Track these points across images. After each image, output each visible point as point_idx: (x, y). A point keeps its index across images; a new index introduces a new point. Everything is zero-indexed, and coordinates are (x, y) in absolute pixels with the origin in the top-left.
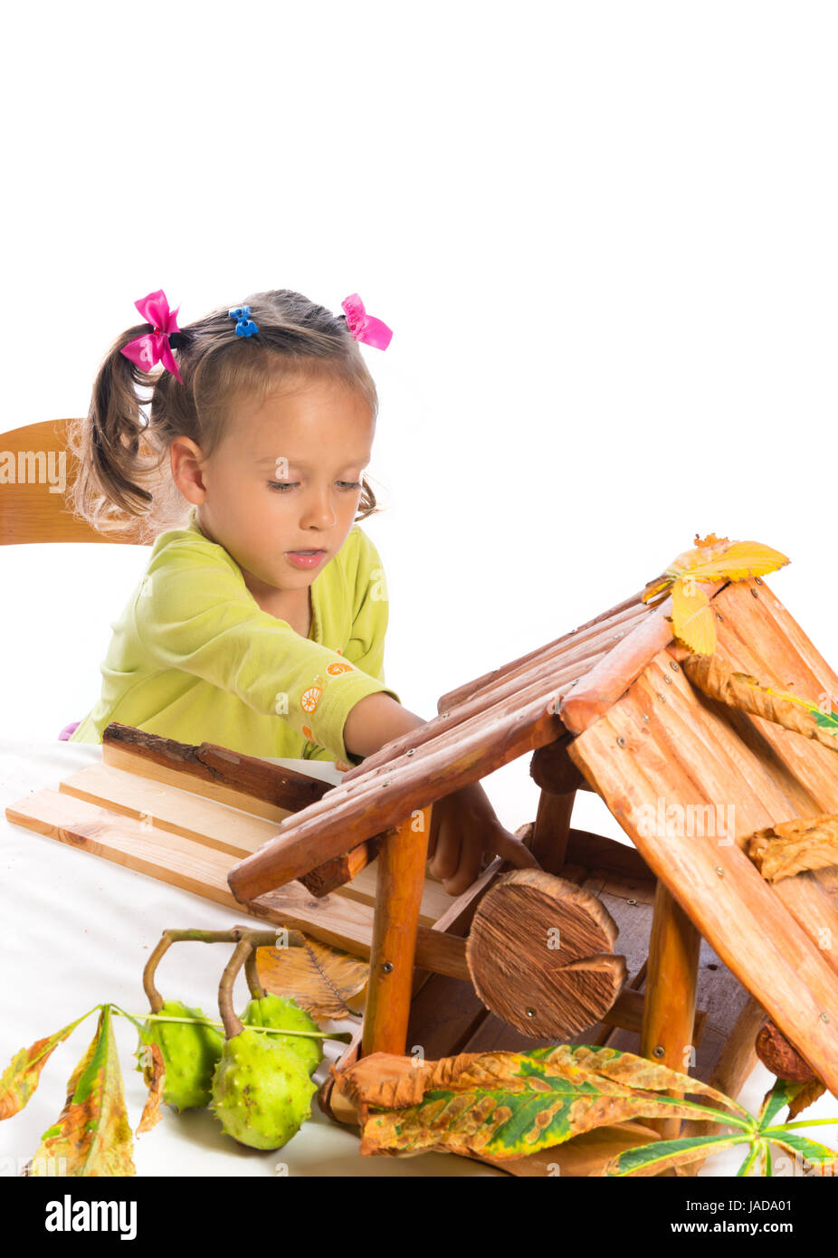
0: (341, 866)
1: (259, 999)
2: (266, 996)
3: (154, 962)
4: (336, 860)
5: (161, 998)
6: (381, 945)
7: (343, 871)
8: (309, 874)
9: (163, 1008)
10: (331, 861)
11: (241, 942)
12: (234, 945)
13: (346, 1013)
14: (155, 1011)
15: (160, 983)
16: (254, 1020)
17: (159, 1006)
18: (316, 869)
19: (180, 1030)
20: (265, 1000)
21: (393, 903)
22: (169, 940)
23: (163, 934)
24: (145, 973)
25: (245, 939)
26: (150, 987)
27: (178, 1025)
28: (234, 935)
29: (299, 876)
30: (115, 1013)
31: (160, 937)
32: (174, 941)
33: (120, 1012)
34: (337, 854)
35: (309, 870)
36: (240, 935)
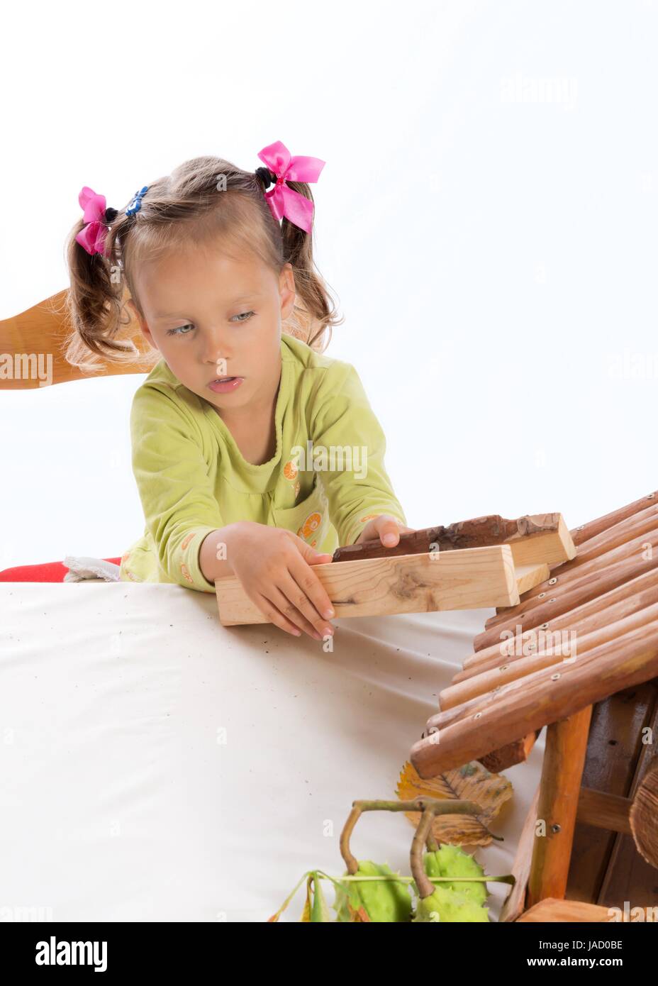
0: (518, 749)
1: (435, 852)
2: (440, 848)
3: (348, 832)
4: (513, 745)
5: (356, 862)
6: (550, 811)
7: (520, 754)
8: (487, 756)
9: (358, 870)
10: (509, 746)
11: (425, 812)
12: (419, 814)
13: (490, 840)
14: (351, 873)
15: (355, 849)
16: (432, 871)
17: (355, 868)
18: (494, 752)
19: (375, 888)
20: (440, 853)
21: (561, 777)
22: (359, 811)
23: (353, 805)
24: (342, 842)
25: (429, 810)
26: (347, 854)
27: (374, 883)
28: (418, 806)
29: (479, 757)
30: (321, 877)
31: (351, 808)
32: (363, 811)
33: (325, 877)
34: (514, 740)
35: (487, 753)
36: (423, 806)
